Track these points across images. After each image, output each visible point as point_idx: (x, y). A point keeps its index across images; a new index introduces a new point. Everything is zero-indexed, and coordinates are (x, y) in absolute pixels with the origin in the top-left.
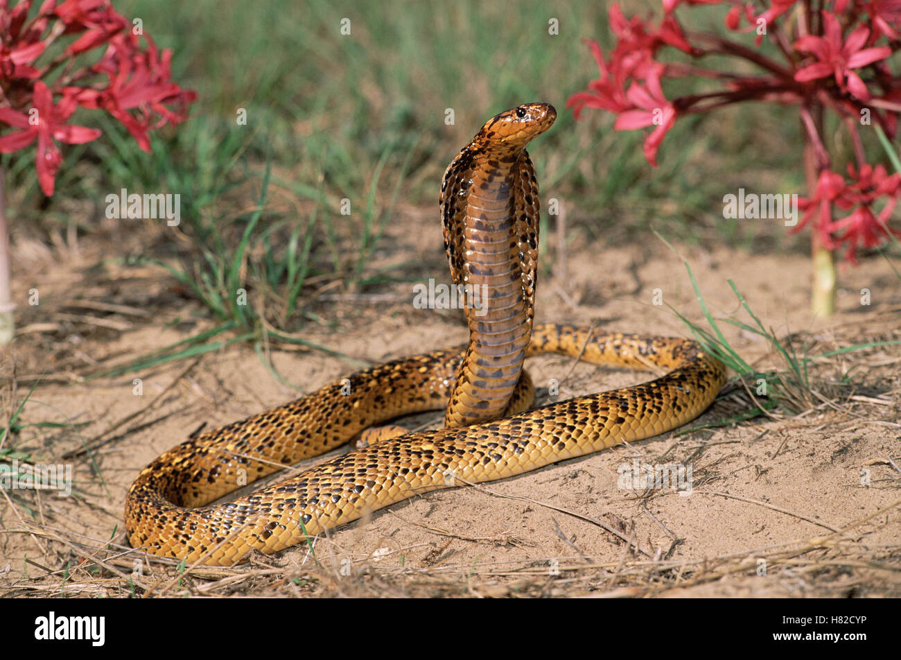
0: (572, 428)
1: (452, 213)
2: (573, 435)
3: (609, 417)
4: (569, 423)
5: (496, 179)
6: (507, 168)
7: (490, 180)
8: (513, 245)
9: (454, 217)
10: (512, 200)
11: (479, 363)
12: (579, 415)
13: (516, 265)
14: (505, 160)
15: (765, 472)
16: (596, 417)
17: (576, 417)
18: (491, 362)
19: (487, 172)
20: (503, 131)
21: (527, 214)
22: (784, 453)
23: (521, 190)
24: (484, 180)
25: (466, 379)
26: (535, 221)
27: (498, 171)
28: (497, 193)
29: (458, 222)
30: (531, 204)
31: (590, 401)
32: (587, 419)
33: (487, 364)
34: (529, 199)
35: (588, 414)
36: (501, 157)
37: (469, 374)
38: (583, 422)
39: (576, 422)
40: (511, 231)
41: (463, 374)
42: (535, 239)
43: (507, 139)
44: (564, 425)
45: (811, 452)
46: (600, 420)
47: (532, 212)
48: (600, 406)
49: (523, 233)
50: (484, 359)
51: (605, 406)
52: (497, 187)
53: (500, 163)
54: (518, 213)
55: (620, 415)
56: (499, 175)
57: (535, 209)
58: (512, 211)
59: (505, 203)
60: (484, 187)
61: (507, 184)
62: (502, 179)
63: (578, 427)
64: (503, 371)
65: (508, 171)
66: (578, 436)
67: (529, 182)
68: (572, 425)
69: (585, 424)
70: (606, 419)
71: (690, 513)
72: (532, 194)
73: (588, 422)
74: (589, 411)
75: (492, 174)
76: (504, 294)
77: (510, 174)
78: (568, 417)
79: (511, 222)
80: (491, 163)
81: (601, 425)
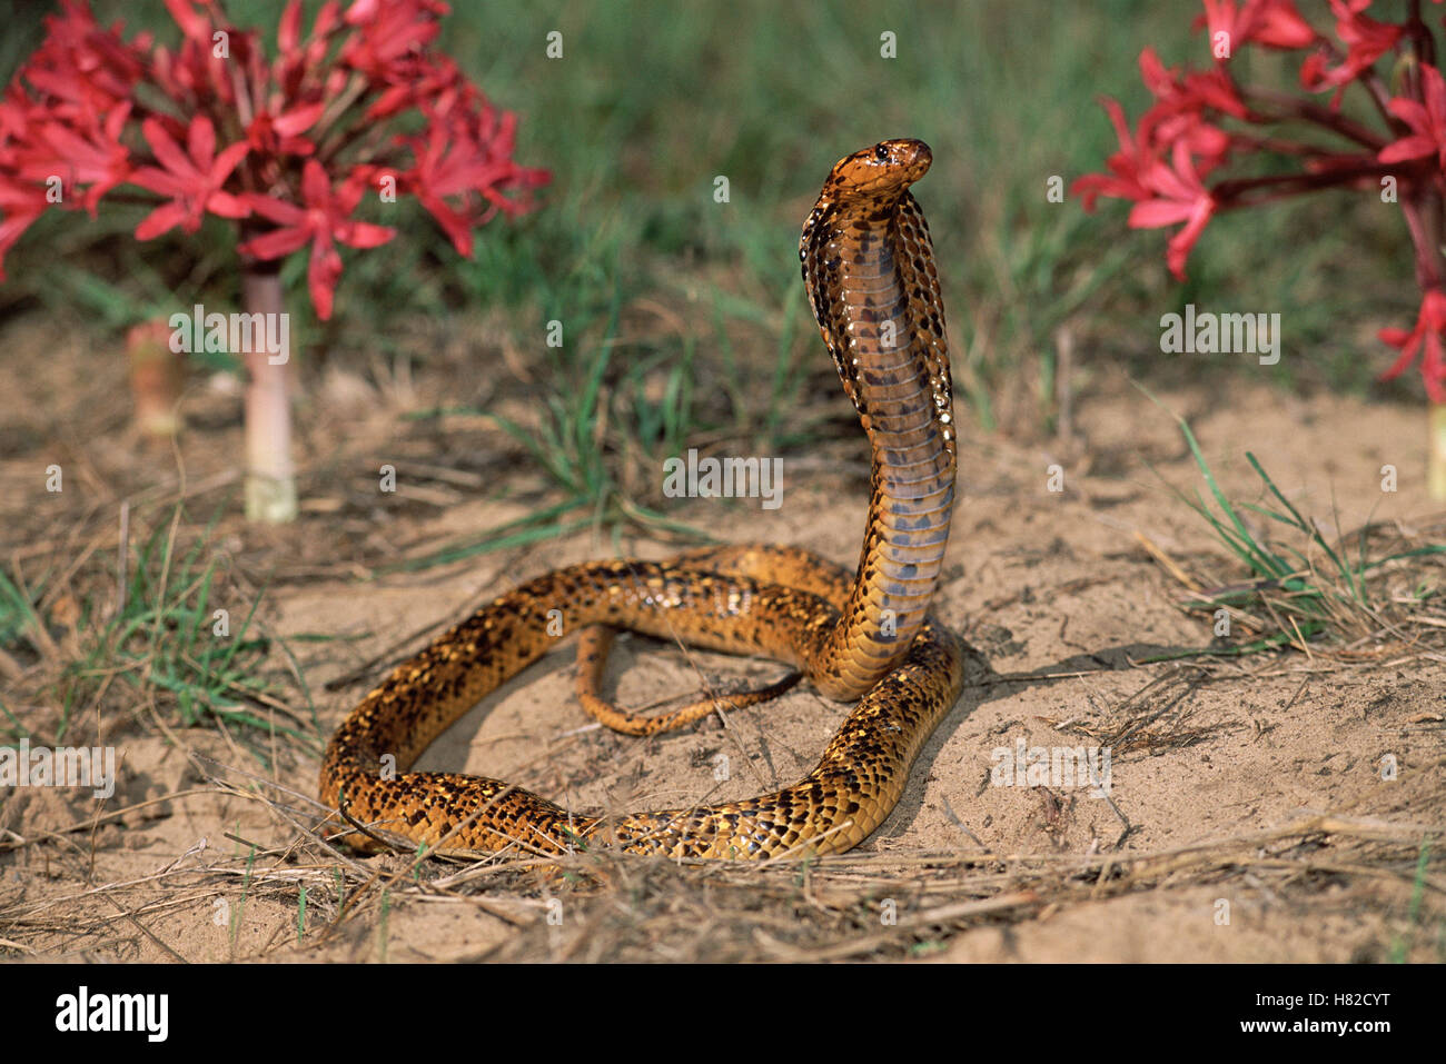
0: (782, 830)
1: (827, 307)
2: (784, 839)
3: (838, 806)
4: (778, 821)
5: (872, 245)
6: (882, 227)
7: (865, 248)
8: (913, 336)
9: (830, 311)
10: (898, 271)
11: (895, 510)
12: (794, 809)
13: (922, 365)
14: (875, 217)
15: (1269, 730)
16: (819, 810)
17: (791, 812)
18: (912, 506)
19: (856, 239)
20: (857, 177)
21: (922, 287)
22: (1302, 702)
23: (906, 254)
24: (857, 250)
25: (881, 537)
26: (935, 294)
27: (872, 234)
28: (878, 263)
29: (838, 317)
30: (922, 270)
31: (810, 786)
32: (806, 814)
33: (906, 510)
34: (918, 264)
35: (808, 806)
36: (867, 214)
37: (883, 529)
38: (800, 821)
39: (789, 820)
40: (907, 315)
41: (874, 532)
42: (940, 320)
43: (863, 188)
44: (770, 825)
45: (1339, 702)
46: (824, 813)
47: (927, 283)
48: (824, 791)
49: (922, 316)
50: (901, 504)
51: (830, 790)
52: (877, 256)
53: (871, 223)
54: (910, 289)
55: (852, 799)
56: (875, 239)
57: (930, 277)
58: (902, 287)
59: (891, 277)
60: (859, 260)
61: (888, 250)
62: (880, 243)
63: (790, 826)
64: (930, 517)
65: (885, 230)
66: (791, 841)
67: (915, 240)
68: (783, 824)
69: (804, 823)
70: (833, 810)
71: (1156, 788)
72: (921, 256)
73: (807, 819)
74: (810, 802)
75: (865, 239)
76: (916, 408)
77: (888, 233)
78: (778, 812)
79: (904, 302)
80: (857, 226)
81: (827, 821)
